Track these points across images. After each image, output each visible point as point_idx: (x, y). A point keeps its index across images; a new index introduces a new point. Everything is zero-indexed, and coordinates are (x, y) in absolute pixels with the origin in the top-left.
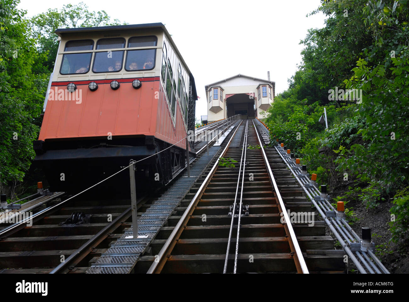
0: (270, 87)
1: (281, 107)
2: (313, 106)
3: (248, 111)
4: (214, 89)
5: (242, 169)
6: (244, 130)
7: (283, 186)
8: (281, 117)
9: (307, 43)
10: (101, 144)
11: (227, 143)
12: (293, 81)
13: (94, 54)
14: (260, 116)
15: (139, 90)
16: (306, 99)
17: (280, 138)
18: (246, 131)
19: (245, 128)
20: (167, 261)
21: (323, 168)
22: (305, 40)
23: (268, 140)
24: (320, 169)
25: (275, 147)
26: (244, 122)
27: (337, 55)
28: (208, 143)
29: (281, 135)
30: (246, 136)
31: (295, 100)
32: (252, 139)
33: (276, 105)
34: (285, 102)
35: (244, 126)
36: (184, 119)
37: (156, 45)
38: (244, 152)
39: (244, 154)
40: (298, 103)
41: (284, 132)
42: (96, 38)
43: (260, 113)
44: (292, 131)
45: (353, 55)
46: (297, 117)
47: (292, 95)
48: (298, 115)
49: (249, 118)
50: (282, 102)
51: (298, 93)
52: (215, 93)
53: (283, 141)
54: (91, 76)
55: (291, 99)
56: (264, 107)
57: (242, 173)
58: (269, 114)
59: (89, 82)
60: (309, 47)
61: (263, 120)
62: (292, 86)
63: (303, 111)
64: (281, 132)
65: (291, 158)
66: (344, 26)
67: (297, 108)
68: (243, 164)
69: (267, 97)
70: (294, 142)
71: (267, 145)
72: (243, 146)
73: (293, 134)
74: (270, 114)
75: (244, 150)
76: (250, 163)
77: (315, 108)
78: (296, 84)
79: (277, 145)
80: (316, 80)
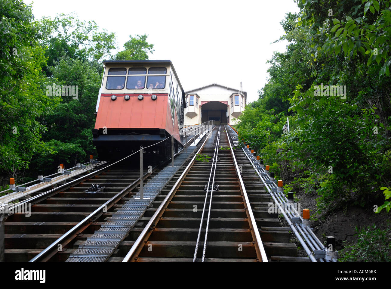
0: (242, 96)
1: (251, 115)
2: (279, 115)
3: (221, 118)
4: (190, 96)
5: (214, 163)
6: (217, 134)
7: (245, 175)
8: (250, 124)
9: (272, 63)
10: (132, 133)
11: (202, 144)
12: (263, 92)
13: (127, 77)
14: (231, 123)
15: (155, 101)
16: (273, 109)
17: (247, 141)
18: (219, 135)
19: (217, 133)
20: (159, 220)
21: (277, 164)
22: (271, 60)
23: (237, 143)
24: (275, 164)
25: (243, 149)
26: (217, 128)
27: (293, 76)
28: (187, 142)
29: (248, 139)
30: (218, 139)
31: (263, 109)
32: (224, 142)
33: (246, 113)
34: (254, 111)
35: (216, 131)
36: (178, 121)
37: (166, 74)
38: (216, 151)
39: (216, 153)
40: (266, 112)
41: (250, 137)
42: (128, 67)
43: (232, 120)
44: (257, 136)
45: (306, 77)
46: (264, 125)
47: (261, 105)
48: (265, 123)
49: (222, 124)
50: (252, 111)
51: (267, 103)
52: (191, 100)
53: (249, 144)
54: (125, 91)
55: (260, 109)
56: (235, 114)
57: (214, 166)
58: (239, 121)
59: (124, 95)
60: (274, 66)
61: (234, 126)
62: (261, 97)
63: (270, 120)
64: (248, 136)
65: (253, 156)
66: (299, 53)
67: (265, 117)
68: (215, 160)
69: (239, 105)
70: (258, 144)
71: (236, 147)
72: (216, 147)
73: (258, 138)
74: (241, 121)
75: (216, 150)
76: (221, 160)
77: (281, 117)
78: (265, 95)
79: (244, 147)
80: (278, 94)
